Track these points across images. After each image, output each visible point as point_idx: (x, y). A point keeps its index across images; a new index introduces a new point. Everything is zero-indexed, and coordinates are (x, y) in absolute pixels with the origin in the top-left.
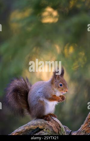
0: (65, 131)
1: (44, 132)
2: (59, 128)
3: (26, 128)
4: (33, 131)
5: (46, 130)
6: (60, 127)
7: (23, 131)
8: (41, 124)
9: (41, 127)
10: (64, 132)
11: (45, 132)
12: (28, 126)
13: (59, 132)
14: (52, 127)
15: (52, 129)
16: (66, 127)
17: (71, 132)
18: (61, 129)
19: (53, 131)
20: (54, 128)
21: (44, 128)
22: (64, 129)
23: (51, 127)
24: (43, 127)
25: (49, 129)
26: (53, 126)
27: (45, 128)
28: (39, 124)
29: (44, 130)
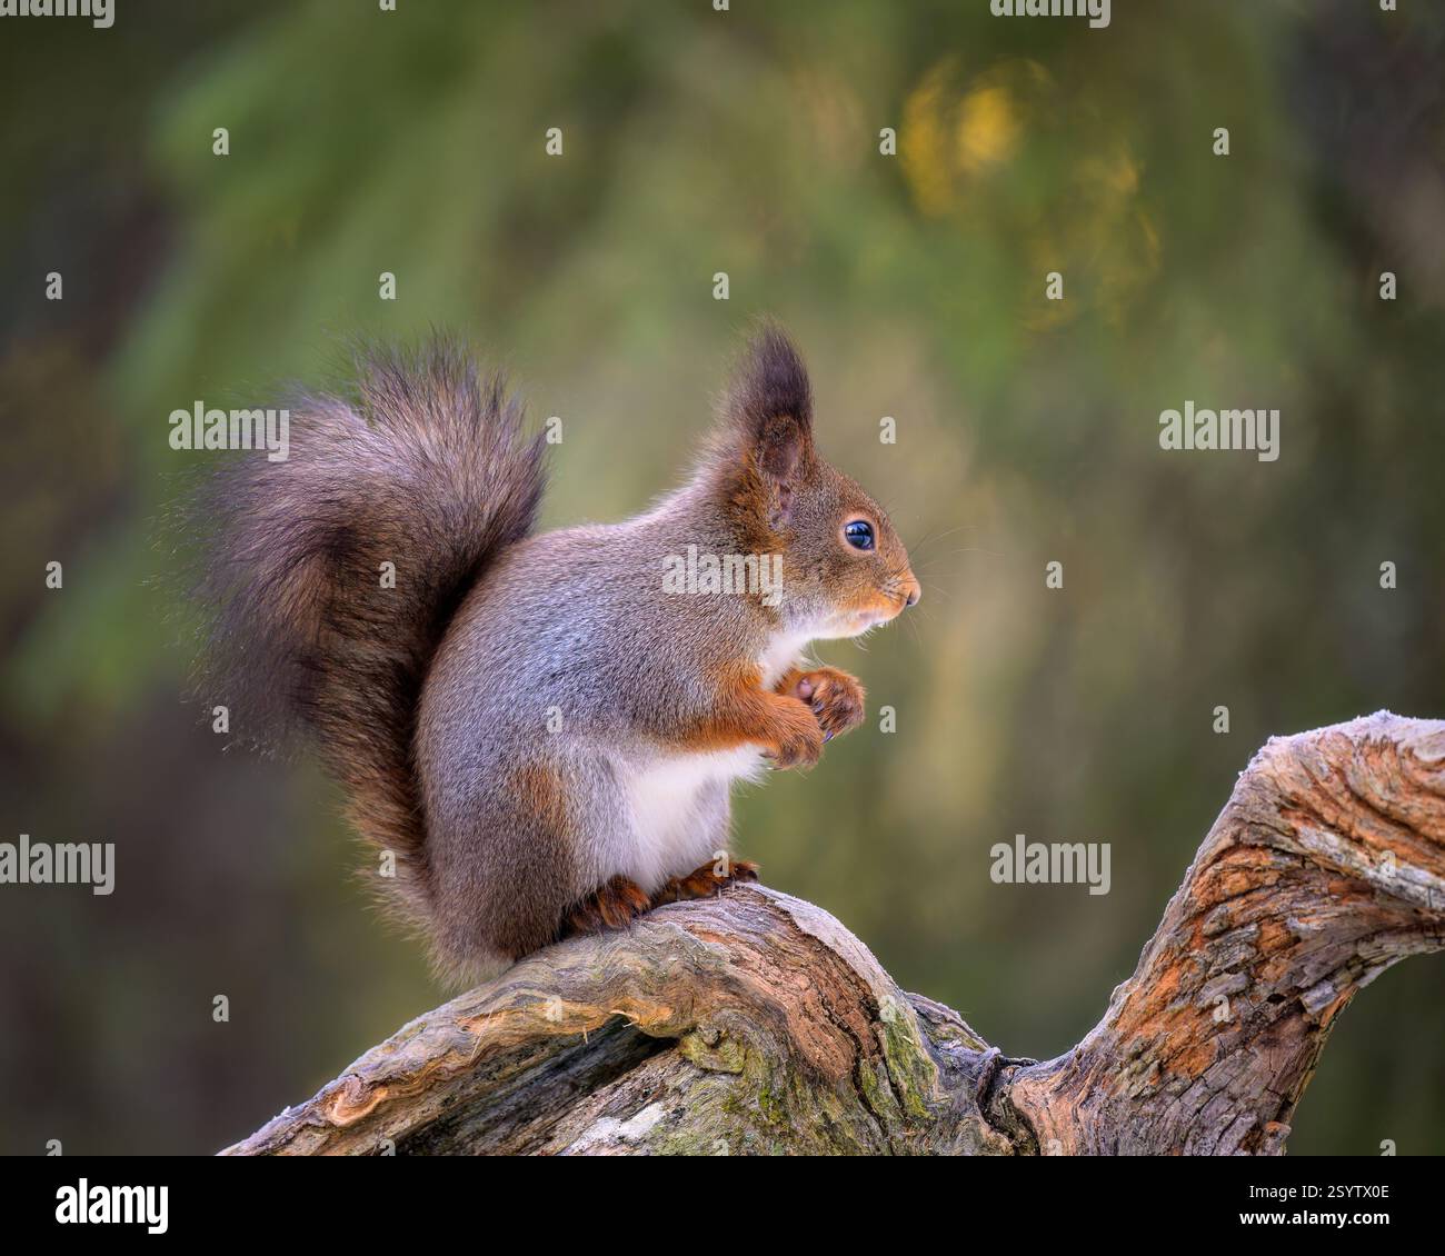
0: (925, 1055)
1: (687, 1074)
2: (862, 1027)
3: (481, 1029)
4: (561, 1066)
5: (714, 1046)
6: (872, 1011)
7: (454, 1062)
8: (657, 985)
9: (650, 1015)
10: (920, 1069)
11: (707, 1072)
12: (511, 1010)
13: (856, 1072)
14: (782, 1017)
15: (784, 1039)
16: (937, 1008)
17: (1000, 1064)
18: (883, 1036)
19: (796, 1059)
20: (800, 1029)
21: (693, 1029)
22: (918, 1037)
23: (767, 1011)
24: (682, 1012)
25: (743, 1042)
26: (789, 1004)
27: (702, 1022)
28: (626, 976)
29: (694, 1047)
